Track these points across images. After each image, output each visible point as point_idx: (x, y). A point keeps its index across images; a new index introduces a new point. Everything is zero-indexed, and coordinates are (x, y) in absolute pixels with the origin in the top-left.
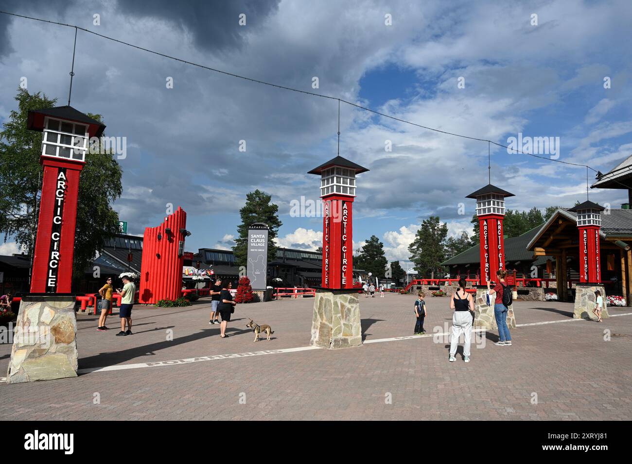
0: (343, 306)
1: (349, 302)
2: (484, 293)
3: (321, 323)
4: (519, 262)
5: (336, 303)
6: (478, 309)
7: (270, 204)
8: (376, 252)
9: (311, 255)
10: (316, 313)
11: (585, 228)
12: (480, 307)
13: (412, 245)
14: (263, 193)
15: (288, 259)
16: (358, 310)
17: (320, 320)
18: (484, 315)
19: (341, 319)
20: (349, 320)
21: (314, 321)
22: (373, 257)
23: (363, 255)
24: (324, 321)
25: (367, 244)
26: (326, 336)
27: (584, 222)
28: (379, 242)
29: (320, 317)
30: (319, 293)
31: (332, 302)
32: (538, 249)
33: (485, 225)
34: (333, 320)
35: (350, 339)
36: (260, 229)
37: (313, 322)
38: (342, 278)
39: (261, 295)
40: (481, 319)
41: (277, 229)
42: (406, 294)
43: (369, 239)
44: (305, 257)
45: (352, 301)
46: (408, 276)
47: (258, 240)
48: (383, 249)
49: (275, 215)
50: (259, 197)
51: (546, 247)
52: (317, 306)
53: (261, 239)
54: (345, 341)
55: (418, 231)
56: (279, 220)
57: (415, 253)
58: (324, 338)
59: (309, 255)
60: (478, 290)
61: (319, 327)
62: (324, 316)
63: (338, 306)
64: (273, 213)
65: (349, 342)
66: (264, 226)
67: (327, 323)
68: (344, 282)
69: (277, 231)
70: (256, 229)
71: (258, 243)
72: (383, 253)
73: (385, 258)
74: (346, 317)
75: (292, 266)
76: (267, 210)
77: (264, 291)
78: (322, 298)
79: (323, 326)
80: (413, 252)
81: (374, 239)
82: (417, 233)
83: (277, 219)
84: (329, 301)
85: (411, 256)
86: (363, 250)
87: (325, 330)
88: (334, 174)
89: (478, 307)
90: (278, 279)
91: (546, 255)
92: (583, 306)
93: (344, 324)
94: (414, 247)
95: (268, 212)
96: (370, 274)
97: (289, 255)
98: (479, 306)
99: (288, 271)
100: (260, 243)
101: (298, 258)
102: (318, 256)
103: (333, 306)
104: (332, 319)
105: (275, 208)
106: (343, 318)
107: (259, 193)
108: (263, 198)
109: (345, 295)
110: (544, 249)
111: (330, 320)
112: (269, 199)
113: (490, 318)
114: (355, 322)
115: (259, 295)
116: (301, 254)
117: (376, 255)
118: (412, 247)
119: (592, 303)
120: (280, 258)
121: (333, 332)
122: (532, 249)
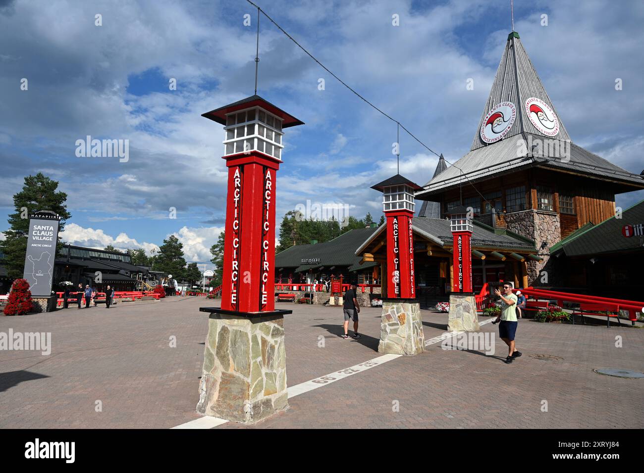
0: (264, 342)
1: (273, 335)
2: (393, 308)
3: (223, 373)
4: (334, 267)
5: (255, 338)
6: (385, 329)
7: (56, 191)
8: (174, 252)
9: (102, 254)
10: (211, 354)
11: (460, 234)
12: (388, 326)
13: (214, 247)
14: (47, 178)
15: (72, 258)
16: (283, 347)
17: (221, 369)
18: (394, 336)
19: (263, 366)
20: (272, 366)
21: (208, 369)
22: (170, 258)
23: (160, 255)
24: (231, 371)
25: (165, 244)
26: (235, 398)
27: (459, 228)
28: (178, 243)
29: (222, 363)
30: (218, 321)
31: (250, 337)
32: (367, 255)
33: (395, 223)
34: (251, 370)
35: (273, 398)
36: (48, 219)
37: (205, 372)
38: (261, 294)
39: (43, 304)
40: (389, 341)
41: (63, 222)
42: (214, 298)
43: (168, 239)
44: (94, 255)
45: (276, 333)
46: (204, 279)
47: (43, 233)
48: (182, 250)
49: (62, 205)
50: (42, 182)
51: (375, 253)
52: (214, 342)
53: (47, 231)
54: (267, 403)
55: (222, 233)
56: (67, 212)
57: (217, 255)
58: (232, 403)
59: (99, 253)
60: (384, 303)
61: (220, 380)
62: (231, 361)
63: (258, 344)
64: (60, 203)
65: (273, 404)
66: (53, 215)
67: (238, 374)
68: (265, 301)
69: (64, 224)
70: (41, 218)
71: (43, 236)
72: (182, 254)
73: (183, 260)
74: (269, 362)
75: (77, 266)
76: (52, 199)
77: (48, 299)
78: (224, 330)
79: (227, 380)
80: (216, 254)
81: (173, 240)
82: (220, 235)
83: (65, 210)
84: (243, 335)
85: (213, 258)
86: (160, 251)
87: (235, 389)
88: (254, 119)
89: (385, 326)
90: (67, 283)
91: (374, 261)
92: (458, 317)
93: (266, 374)
94: (216, 250)
95: (52, 201)
96: (170, 276)
97: (74, 253)
98: (386, 324)
99: (73, 271)
100: (46, 236)
101: (85, 256)
102: (110, 255)
103: (251, 344)
104: (249, 368)
105: (63, 197)
106: (264, 364)
107: (43, 177)
108: (48, 183)
109: (267, 323)
110: (372, 254)
111: (246, 369)
112: (55, 185)
113: (402, 340)
114: (280, 369)
115: (41, 303)
116: (90, 252)
117: (175, 256)
118: (214, 249)
119: (467, 314)
120: (64, 256)
121: (251, 391)
122: (361, 254)
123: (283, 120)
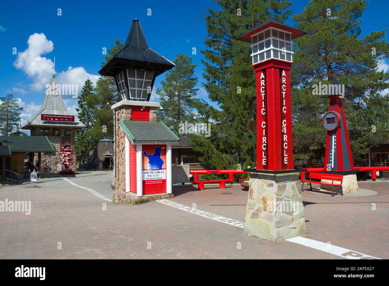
123: (291, 33)
